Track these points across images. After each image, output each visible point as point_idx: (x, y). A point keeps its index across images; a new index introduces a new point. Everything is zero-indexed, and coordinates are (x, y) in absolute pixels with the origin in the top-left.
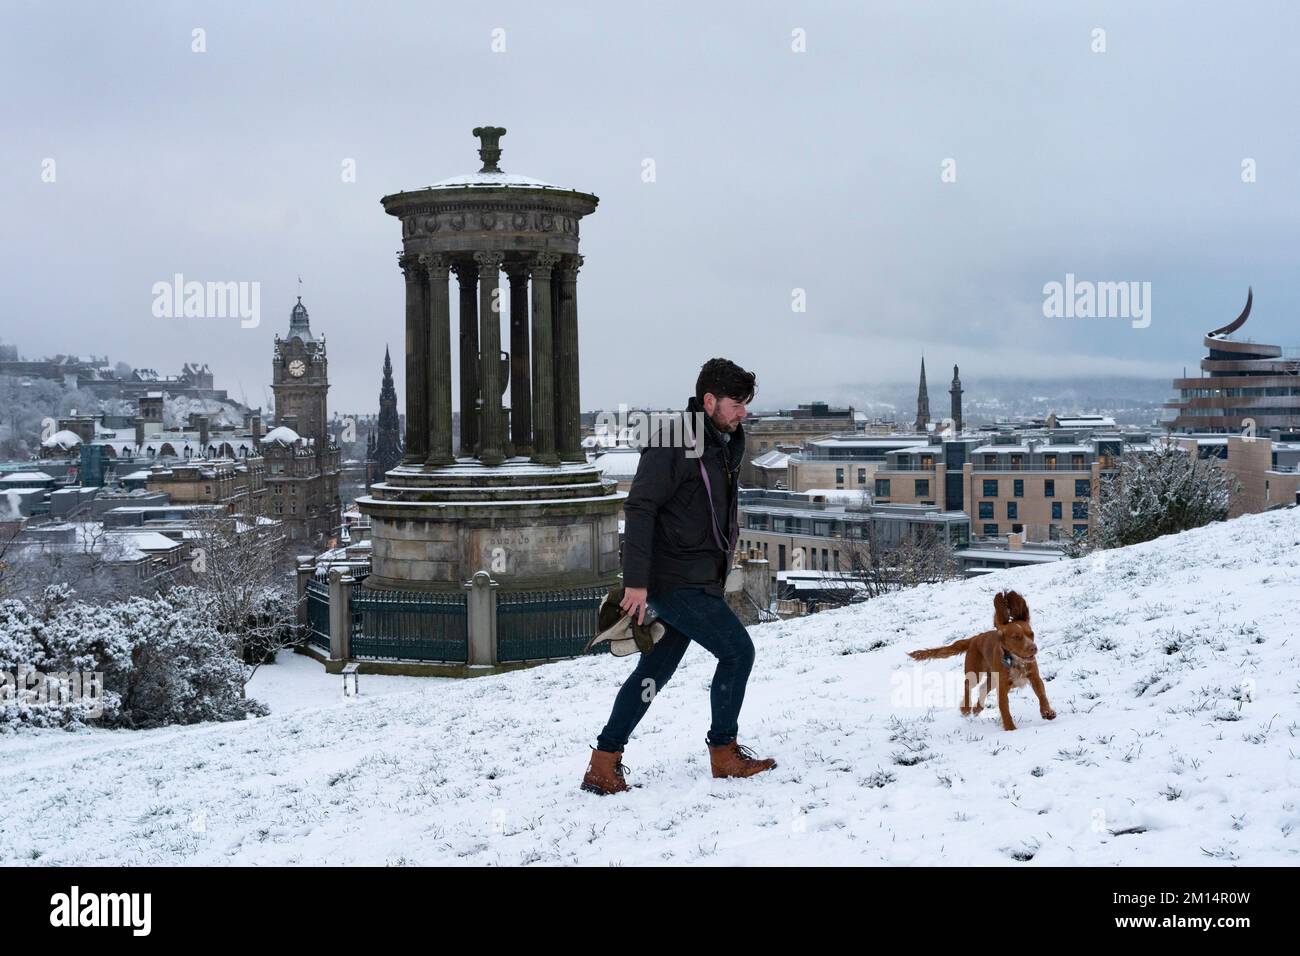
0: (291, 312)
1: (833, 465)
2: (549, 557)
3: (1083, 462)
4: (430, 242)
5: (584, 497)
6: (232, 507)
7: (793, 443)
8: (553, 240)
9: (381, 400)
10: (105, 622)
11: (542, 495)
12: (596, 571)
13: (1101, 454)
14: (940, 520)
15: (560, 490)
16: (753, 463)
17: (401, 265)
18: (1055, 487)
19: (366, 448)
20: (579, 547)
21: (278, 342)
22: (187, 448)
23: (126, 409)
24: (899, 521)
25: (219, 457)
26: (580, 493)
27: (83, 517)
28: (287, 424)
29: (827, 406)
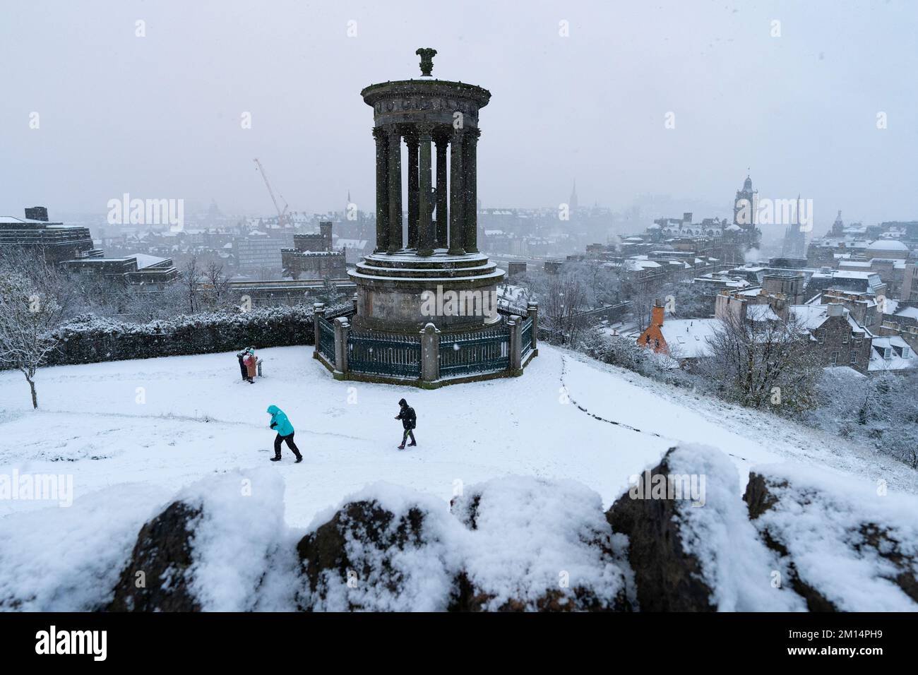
2: (405, 312)
5: (430, 277)
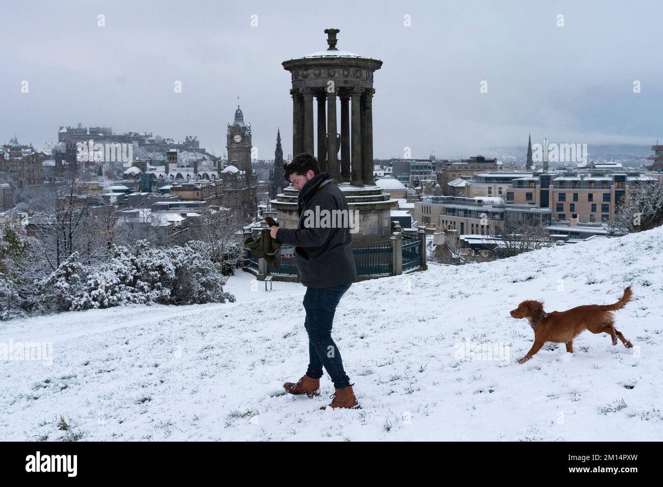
0: (235, 112)
1: (487, 186)
3: (607, 185)
4: (305, 82)
5: (374, 201)
6: (209, 203)
7: (467, 175)
8: (361, 82)
9: (276, 153)
10: (162, 256)
11: (356, 200)
12: (380, 236)
13: (616, 181)
14: (538, 212)
15: (364, 198)
16: (449, 184)
17: (291, 93)
18: (593, 197)
19: (269, 176)
20: (373, 225)
21: (229, 127)
22: (188, 175)
23: (160, 157)
24: (518, 212)
25: (203, 179)
26: (373, 199)
27: (142, 206)
28: (233, 164)
29: (484, 158)
